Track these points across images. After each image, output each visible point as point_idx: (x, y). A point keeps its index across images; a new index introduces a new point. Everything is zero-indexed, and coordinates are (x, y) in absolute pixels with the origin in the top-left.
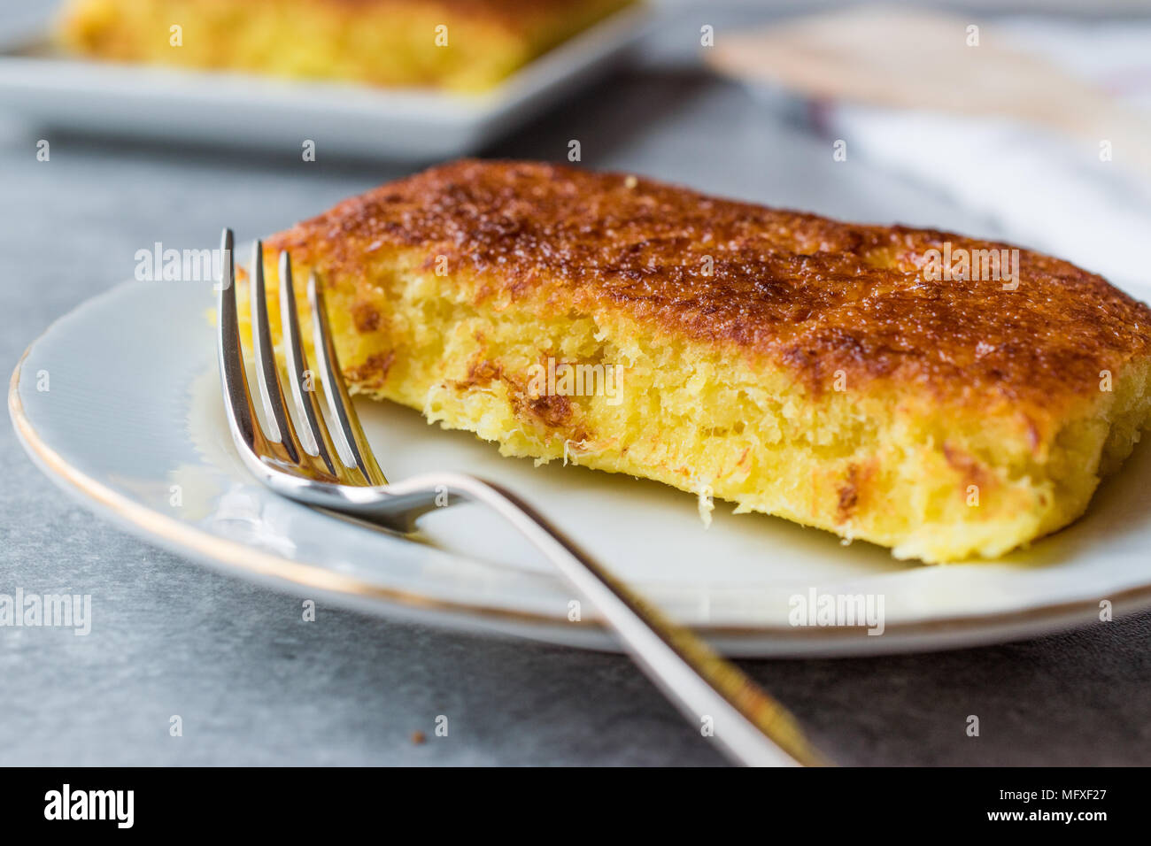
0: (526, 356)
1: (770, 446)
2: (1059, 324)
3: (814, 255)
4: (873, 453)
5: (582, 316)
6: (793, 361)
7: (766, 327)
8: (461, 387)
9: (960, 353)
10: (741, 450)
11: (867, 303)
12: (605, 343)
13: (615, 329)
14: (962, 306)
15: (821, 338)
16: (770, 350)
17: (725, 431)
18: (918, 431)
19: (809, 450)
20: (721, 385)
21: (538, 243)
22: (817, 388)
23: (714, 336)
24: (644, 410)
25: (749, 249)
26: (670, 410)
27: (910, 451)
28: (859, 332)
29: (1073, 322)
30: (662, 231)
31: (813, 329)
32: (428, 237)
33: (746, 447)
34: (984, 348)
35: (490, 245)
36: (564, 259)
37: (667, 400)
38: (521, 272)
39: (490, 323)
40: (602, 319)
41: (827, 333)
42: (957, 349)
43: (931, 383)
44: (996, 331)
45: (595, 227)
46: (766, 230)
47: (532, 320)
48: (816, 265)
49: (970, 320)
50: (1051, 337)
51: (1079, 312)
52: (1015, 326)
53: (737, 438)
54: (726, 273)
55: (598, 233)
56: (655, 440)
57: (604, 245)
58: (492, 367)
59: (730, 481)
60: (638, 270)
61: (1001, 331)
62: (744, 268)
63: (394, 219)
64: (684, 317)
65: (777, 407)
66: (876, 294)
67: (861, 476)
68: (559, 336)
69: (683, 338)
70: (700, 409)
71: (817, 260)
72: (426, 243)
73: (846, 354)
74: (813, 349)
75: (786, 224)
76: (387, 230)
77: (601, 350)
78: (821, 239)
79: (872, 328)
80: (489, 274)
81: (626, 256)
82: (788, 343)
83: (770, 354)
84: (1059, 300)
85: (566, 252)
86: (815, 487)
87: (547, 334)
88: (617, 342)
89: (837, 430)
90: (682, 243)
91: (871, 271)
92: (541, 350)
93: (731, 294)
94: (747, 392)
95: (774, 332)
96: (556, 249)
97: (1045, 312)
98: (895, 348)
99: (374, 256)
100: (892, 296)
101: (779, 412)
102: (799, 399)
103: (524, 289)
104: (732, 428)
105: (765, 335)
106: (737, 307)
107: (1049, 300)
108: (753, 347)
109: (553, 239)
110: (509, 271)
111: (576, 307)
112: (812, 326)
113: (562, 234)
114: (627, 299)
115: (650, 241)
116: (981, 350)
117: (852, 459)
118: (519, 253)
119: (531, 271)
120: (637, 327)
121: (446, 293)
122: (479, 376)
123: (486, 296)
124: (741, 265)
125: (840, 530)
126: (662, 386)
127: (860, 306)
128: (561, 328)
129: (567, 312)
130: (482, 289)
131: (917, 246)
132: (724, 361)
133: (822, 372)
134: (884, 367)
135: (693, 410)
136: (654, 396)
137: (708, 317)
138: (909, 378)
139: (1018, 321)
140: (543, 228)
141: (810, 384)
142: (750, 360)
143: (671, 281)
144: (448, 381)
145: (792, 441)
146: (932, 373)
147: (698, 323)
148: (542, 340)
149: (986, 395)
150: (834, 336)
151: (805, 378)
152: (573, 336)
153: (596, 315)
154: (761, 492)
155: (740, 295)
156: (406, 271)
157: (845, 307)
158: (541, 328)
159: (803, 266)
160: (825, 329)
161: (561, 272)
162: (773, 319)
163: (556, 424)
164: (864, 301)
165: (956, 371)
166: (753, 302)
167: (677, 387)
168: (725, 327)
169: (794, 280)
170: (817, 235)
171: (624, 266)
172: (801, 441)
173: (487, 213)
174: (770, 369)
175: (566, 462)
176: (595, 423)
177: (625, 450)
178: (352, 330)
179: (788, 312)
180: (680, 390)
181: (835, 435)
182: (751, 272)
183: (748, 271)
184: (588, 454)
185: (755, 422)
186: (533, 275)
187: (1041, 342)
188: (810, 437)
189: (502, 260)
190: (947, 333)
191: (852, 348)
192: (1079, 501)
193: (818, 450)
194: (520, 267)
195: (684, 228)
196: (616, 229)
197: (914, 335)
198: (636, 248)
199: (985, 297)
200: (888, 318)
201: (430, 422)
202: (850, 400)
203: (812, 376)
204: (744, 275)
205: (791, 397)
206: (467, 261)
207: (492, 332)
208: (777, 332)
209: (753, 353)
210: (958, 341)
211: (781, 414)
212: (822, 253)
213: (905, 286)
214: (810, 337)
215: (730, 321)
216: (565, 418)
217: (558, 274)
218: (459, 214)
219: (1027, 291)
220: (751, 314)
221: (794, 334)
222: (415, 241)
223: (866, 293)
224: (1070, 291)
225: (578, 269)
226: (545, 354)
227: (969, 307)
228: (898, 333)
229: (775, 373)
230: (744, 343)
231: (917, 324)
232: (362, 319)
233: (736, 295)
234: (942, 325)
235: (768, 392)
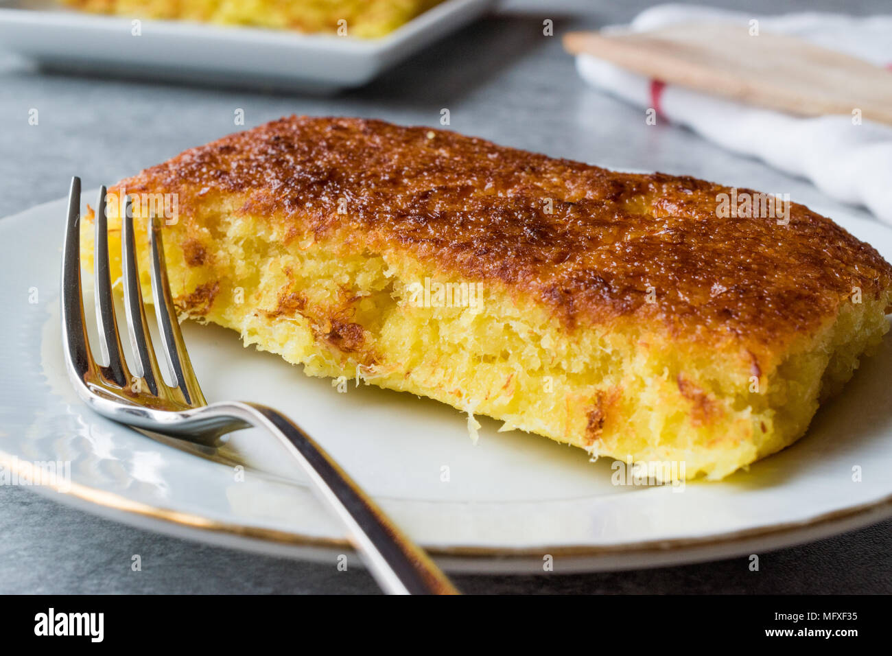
0: (327, 290)
1: (531, 372)
2: (786, 266)
3: (578, 203)
4: (619, 381)
5: (374, 255)
6: (550, 299)
7: (529, 267)
8: (271, 316)
9: (697, 294)
10: (506, 376)
11: (619, 246)
12: (394, 279)
13: (401, 267)
14: (702, 250)
15: (575, 279)
16: (531, 288)
17: (494, 358)
18: (656, 363)
19: (564, 377)
20: (490, 318)
21: (341, 191)
22: (570, 324)
23: (484, 275)
24: (425, 339)
25: (522, 196)
26: (446, 339)
27: (649, 381)
28: (609, 273)
29: (800, 265)
30: (451, 180)
31: (570, 270)
32: (249, 183)
33: (511, 373)
34: (718, 288)
35: (300, 192)
36: (362, 204)
37: (444, 330)
38: (323, 216)
39: (298, 260)
40: (390, 258)
41: (581, 274)
42: (694, 289)
43: (668, 321)
44: (730, 274)
45: (393, 176)
46: (540, 179)
47: (332, 258)
48: (579, 212)
49: (707, 263)
50: (779, 279)
51: (805, 255)
52: (747, 268)
53: (504, 365)
54: (500, 218)
55: (395, 182)
56: (434, 364)
57: (399, 192)
58: (298, 299)
59: (496, 403)
60: (425, 215)
61: (733, 273)
62: (516, 214)
63: (224, 167)
64: (459, 257)
65: (537, 338)
66: (629, 238)
67: (606, 402)
68: (355, 272)
69: (458, 276)
70: (471, 339)
71: (581, 207)
72: (246, 189)
73: (597, 293)
74: (568, 288)
75: (559, 174)
76: (215, 178)
77: (391, 284)
78: (587, 187)
79: (621, 270)
80: (297, 217)
81: (416, 202)
82: (547, 283)
83: (531, 292)
84: (790, 245)
85: (365, 198)
86: (568, 411)
87: (345, 271)
88: (403, 279)
89: (587, 360)
90: (466, 190)
91: (627, 217)
92: (339, 285)
93: (501, 237)
94: (511, 325)
95: (535, 273)
96: (357, 195)
97: (775, 255)
98: (639, 289)
99: (203, 200)
100: (641, 241)
101: (538, 343)
102: (555, 331)
103: (325, 231)
104: (499, 356)
105: (528, 275)
106: (505, 250)
107: (780, 244)
108: (517, 286)
109: (355, 186)
110: (314, 215)
111: (369, 247)
112: (569, 267)
113: (363, 182)
114: (412, 241)
115: (439, 188)
116: (715, 290)
117: (599, 387)
118: (325, 199)
119: (332, 215)
120: (419, 266)
121: (261, 233)
122: (286, 307)
123: (294, 237)
124: (514, 211)
125: (588, 449)
126: (440, 318)
127: (612, 249)
128: (357, 265)
129: (361, 252)
130: (290, 230)
131: (670, 195)
132: (493, 297)
133: (575, 308)
134: (627, 306)
135: (466, 340)
136: (434, 326)
137: (480, 258)
138: (649, 316)
139: (750, 264)
140: (348, 176)
141: (564, 319)
142: (514, 296)
143: (451, 225)
144: (260, 311)
145: (550, 369)
146: (669, 312)
147: (471, 264)
148: (341, 275)
149: (716, 332)
150: (587, 277)
151: (559, 313)
152: (367, 272)
153: (385, 255)
154: (523, 412)
155: (509, 239)
156: (229, 214)
157: (600, 250)
158: (340, 265)
159: (568, 212)
160: (579, 270)
161: (358, 216)
162: (536, 260)
163: (349, 350)
164: (617, 245)
165: (691, 310)
166: (519, 245)
167: (454, 319)
168: (494, 267)
169: (560, 225)
170: (584, 184)
171: (413, 211)
172: (558, 369)
173: (303, 163)
174: (531, 306)
175: (358, 383)
176: (384, 349)
177: (408, 373)
178: (184, 264)
179: (549, 254)
180: (455, 322)
181: (586, 365)
182: (522, 218)
183: (520, 216)
184: (376, 376)
185: (518, 351)
186: (334, 218)
187: (769, 283)
188: (564, 366)
189: (309, 205)
190: (686, 275)
191: (602, 288)
192: (798, 426)
193: (570, 376)
194: (323, 212)
195: (470, 177)
196: (410, 177)
197: (658, 276)
198: (425, 195)
199: (723, 241)
200: (636, 261)
201: (246, 345)
202: (599, 334)
203: (565, 312)
204: (516, 220)
205: (549, 330)
206: (279, 205)
207: (299, 267)
208: (538, 273)
209: (516, 291)
210: (696, 282)
211: (540, 344)
212: (586, 200)
213: (654, 231)
214: (566, 277)
215: (498, 262)
216: (358, 344)
217: (355, 218)
218: (279, 163)
219: (762, 236)
220: (517, 256)
221: (553, 275)
222: (238, 188)
223: (619, 238)
224: (800, 235)
225: (373, 213)
226: (342, 288)
227: (707, 251)
228: (644, 274)
229: (534, 309)
230: (509, 282)
231: (660, 266)
232: (190, 254)
233: (506, 238)
234: (682, 267)
235: (530, 326)
